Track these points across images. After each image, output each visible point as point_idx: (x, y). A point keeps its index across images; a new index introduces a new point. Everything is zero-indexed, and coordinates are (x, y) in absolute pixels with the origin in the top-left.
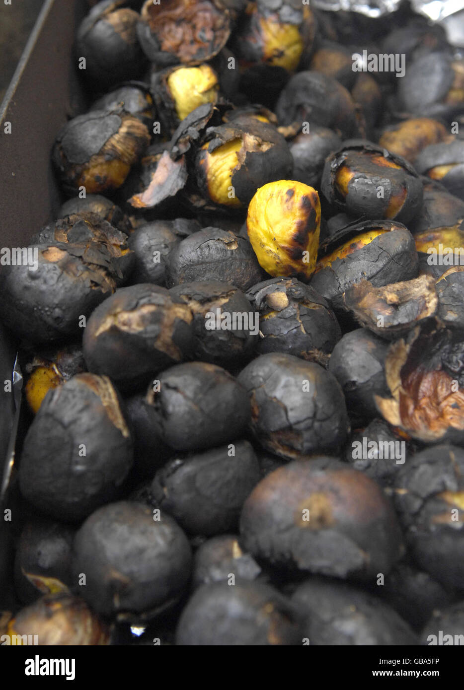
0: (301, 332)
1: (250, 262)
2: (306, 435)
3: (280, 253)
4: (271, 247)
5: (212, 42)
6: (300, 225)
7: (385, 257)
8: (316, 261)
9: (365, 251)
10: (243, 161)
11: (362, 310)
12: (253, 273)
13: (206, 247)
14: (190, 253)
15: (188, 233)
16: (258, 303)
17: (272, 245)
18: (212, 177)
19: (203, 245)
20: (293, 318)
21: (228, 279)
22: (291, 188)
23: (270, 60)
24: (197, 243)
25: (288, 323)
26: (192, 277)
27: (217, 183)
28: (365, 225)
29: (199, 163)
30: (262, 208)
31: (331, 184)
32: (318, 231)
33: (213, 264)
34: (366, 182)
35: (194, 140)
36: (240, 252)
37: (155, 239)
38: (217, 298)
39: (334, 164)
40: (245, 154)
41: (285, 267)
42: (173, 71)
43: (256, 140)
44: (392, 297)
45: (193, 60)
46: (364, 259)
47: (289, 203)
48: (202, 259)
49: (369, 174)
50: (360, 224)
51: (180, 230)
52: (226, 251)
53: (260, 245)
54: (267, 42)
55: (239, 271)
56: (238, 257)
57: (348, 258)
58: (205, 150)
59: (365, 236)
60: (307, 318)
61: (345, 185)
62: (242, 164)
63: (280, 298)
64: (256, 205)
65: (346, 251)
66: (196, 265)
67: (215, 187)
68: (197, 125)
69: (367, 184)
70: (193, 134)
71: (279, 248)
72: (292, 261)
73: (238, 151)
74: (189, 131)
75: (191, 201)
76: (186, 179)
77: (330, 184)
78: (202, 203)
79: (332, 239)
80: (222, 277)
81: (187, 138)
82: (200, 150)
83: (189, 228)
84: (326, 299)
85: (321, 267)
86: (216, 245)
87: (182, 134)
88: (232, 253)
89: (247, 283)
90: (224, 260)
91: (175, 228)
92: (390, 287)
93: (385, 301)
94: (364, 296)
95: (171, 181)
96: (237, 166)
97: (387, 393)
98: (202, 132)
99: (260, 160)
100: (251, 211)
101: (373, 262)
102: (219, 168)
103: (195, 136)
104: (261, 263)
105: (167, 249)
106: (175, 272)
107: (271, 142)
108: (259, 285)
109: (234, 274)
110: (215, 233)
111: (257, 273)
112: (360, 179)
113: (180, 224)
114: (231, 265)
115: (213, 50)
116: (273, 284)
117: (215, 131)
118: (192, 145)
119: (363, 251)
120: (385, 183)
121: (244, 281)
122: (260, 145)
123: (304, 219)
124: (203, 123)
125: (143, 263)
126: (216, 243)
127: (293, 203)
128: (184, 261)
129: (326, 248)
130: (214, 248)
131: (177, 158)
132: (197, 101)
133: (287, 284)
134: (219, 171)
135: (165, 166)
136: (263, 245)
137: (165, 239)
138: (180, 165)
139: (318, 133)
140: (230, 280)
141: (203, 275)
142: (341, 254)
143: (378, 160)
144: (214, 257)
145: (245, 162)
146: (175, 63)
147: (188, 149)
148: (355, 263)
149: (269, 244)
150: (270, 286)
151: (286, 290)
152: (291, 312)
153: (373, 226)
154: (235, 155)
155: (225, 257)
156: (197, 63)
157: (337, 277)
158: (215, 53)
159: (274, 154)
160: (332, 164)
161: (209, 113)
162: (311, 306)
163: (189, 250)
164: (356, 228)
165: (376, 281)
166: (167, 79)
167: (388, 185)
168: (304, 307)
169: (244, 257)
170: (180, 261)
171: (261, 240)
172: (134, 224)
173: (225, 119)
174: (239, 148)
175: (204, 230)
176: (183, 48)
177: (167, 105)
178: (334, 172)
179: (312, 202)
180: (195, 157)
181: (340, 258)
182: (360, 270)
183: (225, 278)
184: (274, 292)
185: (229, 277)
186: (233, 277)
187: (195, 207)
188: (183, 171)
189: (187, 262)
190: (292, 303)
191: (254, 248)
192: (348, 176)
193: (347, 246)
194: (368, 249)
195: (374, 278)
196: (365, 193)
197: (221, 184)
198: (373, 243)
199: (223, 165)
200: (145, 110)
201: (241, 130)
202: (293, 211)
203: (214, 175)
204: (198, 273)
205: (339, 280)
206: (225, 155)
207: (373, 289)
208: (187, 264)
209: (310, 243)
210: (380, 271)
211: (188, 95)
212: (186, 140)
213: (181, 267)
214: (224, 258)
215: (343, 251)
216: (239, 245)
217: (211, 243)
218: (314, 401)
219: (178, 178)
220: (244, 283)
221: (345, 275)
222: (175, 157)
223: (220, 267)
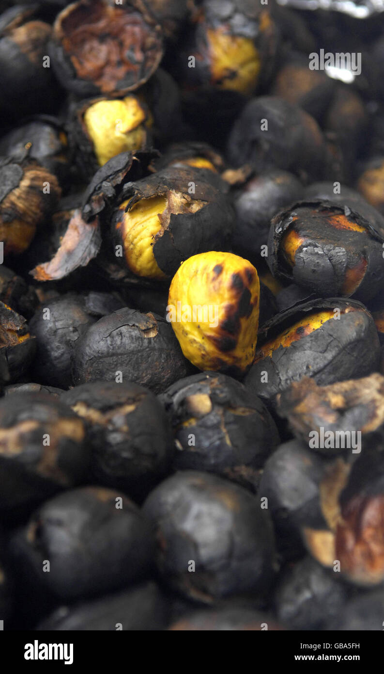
0: (226, 444)
1: (172, 352)
2: (221, 577)
3: (206, 343)
4: (196, 336)
5: (144, 64)
6: (229, 310)
7: (335, 347)
8: (254, 349)
9: (313, 338)
10: (167, 225)
11: (298, 416)
12: (176, 366)
13: (117, 334)
14: (99, 342)
15: (102, 312)
16: (175, 407)
17: (196, 333)
18: (130, 245)
19: (115, 333)
20: (216, 427)
21: (144, 375)
22: (219, 263)
23: (220, 82)
24: (108, 329)
25: (210, 433)
26: (100, 372)
27: (136, 252)
28: (314, 305)
29: (114, 226)
30: (185, 288)
31: (274, 253)
32: (256, 313)
33: (125, 356)
34: (316, 251)
35: (109, 198)
36: (159, 340)
37: (61, 320)
38: (120, 405)
39: (279, 228)
40: (169, 216)
41: (212, 360)
42: (91, 105)
43: (184, 198)
44: (337, 400)
45: (116, 91)
46: (310, 348)
47: (216, 283)
48: (113, 349)
49: (321, 241)
50: (308, 303)
51: (92, 308)
52: (142, 339)
53: (183, 333)
54: (215, 60)
55: (158, 364)
56: (157, 346)
57: (292, 347)
58: (122, 210)
59: (315, 317)
60: (234, 427)
61: (293, 254)
62: (166, 229)
63: (202, 402)
64: (179, 284)
65: (290, 337)
66: (106, 357)
67: (134, 256)
68: (113, 179)
69: (317, 253)
70: (107, 190)
71: (205, 338)
72: (220, 353)
73: (161, 213)
74: (103, 187)
75: (109, 271)
76: (100, 246)
77: (272, 254)
78: (121, 274)
79: (275, 321)
80: (137, 373)
81: (101, 195)
82: (117, 211)
83: (105, 305)
84: (262, 398)
85: (261, 356)
86: (130, 332)
87: (95, 190)
88: (150, 342)
89: (168, 379)
90: (139, 351)
91: (87, 305)
92: (338, 387)
93: (327, 404)
94: (305, 396)
95: (82, 248)
96: (160, 231)
97: (320, 524)
98: (118, 188)
99: (189, 224)
100: (172, 291)
101: (321, 352)
102: (138, 234)
103: (110, 193)
104: (185, 354)
105: (76, 333)
106: (81, 365)
107: (203, 201)
108: (180, 383)
109: (152, 368)
110: (130, 316)
111: (182, 365)
112: (309, 247)
113: (94, 302)
114: (149, 357)
115: (142, 76)
116: (195, 382)
117: (133, 187)
118: (106, 204)
119: (310, 339)
120: (340, 252)
121: (164, 376)
122: (189, 204)
123: (234, 301)
124: (119, 177)
125: (47, 351)
126: (130, 330)
127: (220, 283)
128: (92, 352)
129: (266, 332)
130: (128, 335)
131: (89, 219)
132: (119, 143)
133: (212, 383)
134: (139, 237)
135: (76, 228)
136: (186, 333)
137: (74, 321)
138: (94, 228)
139: (272, 179)
140: (146, 376)
141: (113, 370)
142: (285, 342)
143: (338, 219)
144: (127, 347)
145: (169, 227)
146: (94, 94)
147: (102, 208)
148: (300, 354)
149: (193, 332)
150: (192, 386)
151: (209, 392)
152: (213, 419)
153: (324, 306)
154: (157, 218)
155: (141, 347)
156: (121, 93)
157: (278, 370)
158: (144, 81)
159: (207, 215)
160: (277, 228)
161: (127, 164)
162: (239, 412)
163: (97, 338)
164: (304, 308)
165: (323, 376)
166: (83, 115)
167: (343, 255)
168: (231, 412)
169: (165, 346)
170: (87, 352)
171: (183, 327)
172: (41, 298)
173: (151, 168)
174: (162, 209)
175: (119, 312)
176: (109, 71)
177: (82, 148)
178: (278, 238)
179: (245, 281)
180: (112, 218)
181: (284, 346)
182: (305, 362)
183: (141, 374)
184: (195, 393)
185: (145, 371)
186: (150, 372)
187: (113, 279)
188: (97, 236)
189: (95, 354)
190: (216, 408)
191: (177, 335)
192: (297, 242)
193: (293, 330)
194: (316, 335)
195: (321, 373)
196: (315, 265)
197: (140, 254)
198: (322, 328)
199: (143, 230)
200: (57, 154)
201: (165, 186)
202: (221, 292)
203: (132, 243)
204: (107, 367)
205: (280, 374)
206: (146, 218)
207: (317, 388)
208: (95, 356)
209: (242, 331)
210: (328, 365)
211: (107, 136)
212: (100, 197)
213: (87, 359)
214: (139, 348)
215: (288, 337)
216: (159, 332)
217: (124, 329)
218: (231, 535)
219: (90, 244)
220: (164, 379)
221: (288, 369)
222: (88, 218)
223: (134, 359)
